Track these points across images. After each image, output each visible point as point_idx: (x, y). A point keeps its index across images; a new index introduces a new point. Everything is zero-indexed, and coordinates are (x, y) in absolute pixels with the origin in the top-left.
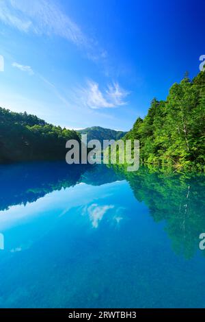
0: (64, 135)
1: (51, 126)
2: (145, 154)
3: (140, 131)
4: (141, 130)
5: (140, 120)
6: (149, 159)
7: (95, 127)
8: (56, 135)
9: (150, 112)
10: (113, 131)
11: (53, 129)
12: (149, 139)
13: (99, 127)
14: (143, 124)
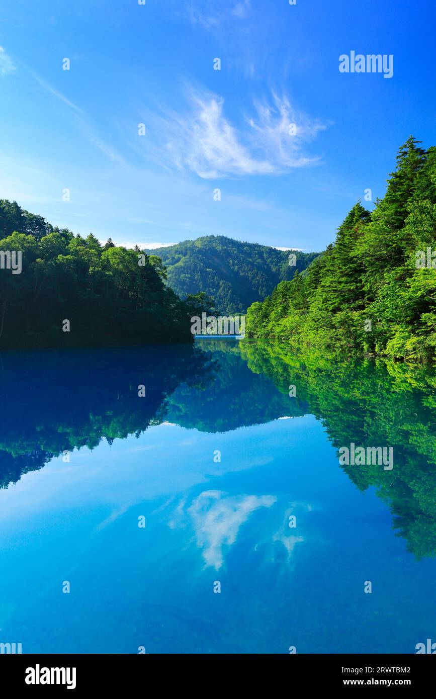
0: (106, 266)
1: (66, 236)
2: (380, 327)
3: (359, 250)
4: (365, 247)
5: (361, 215)
6: (393, 345)
7: (211, 239)
8: (81, 266)
9: (394, 186)
10: (272, 251)
11: (72, 246)
12: (390, 276)
13: (223, 240)
14: (370, 226)
